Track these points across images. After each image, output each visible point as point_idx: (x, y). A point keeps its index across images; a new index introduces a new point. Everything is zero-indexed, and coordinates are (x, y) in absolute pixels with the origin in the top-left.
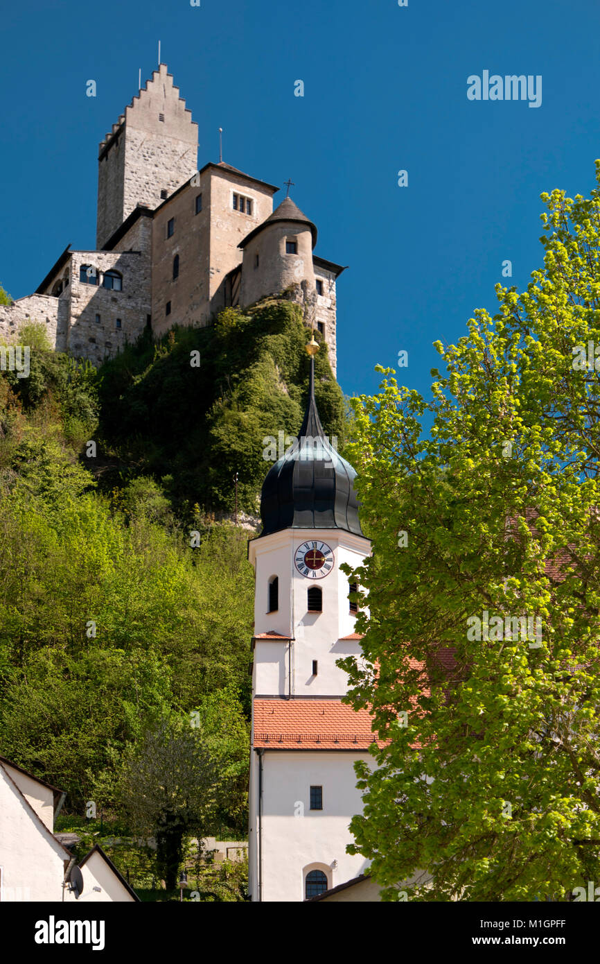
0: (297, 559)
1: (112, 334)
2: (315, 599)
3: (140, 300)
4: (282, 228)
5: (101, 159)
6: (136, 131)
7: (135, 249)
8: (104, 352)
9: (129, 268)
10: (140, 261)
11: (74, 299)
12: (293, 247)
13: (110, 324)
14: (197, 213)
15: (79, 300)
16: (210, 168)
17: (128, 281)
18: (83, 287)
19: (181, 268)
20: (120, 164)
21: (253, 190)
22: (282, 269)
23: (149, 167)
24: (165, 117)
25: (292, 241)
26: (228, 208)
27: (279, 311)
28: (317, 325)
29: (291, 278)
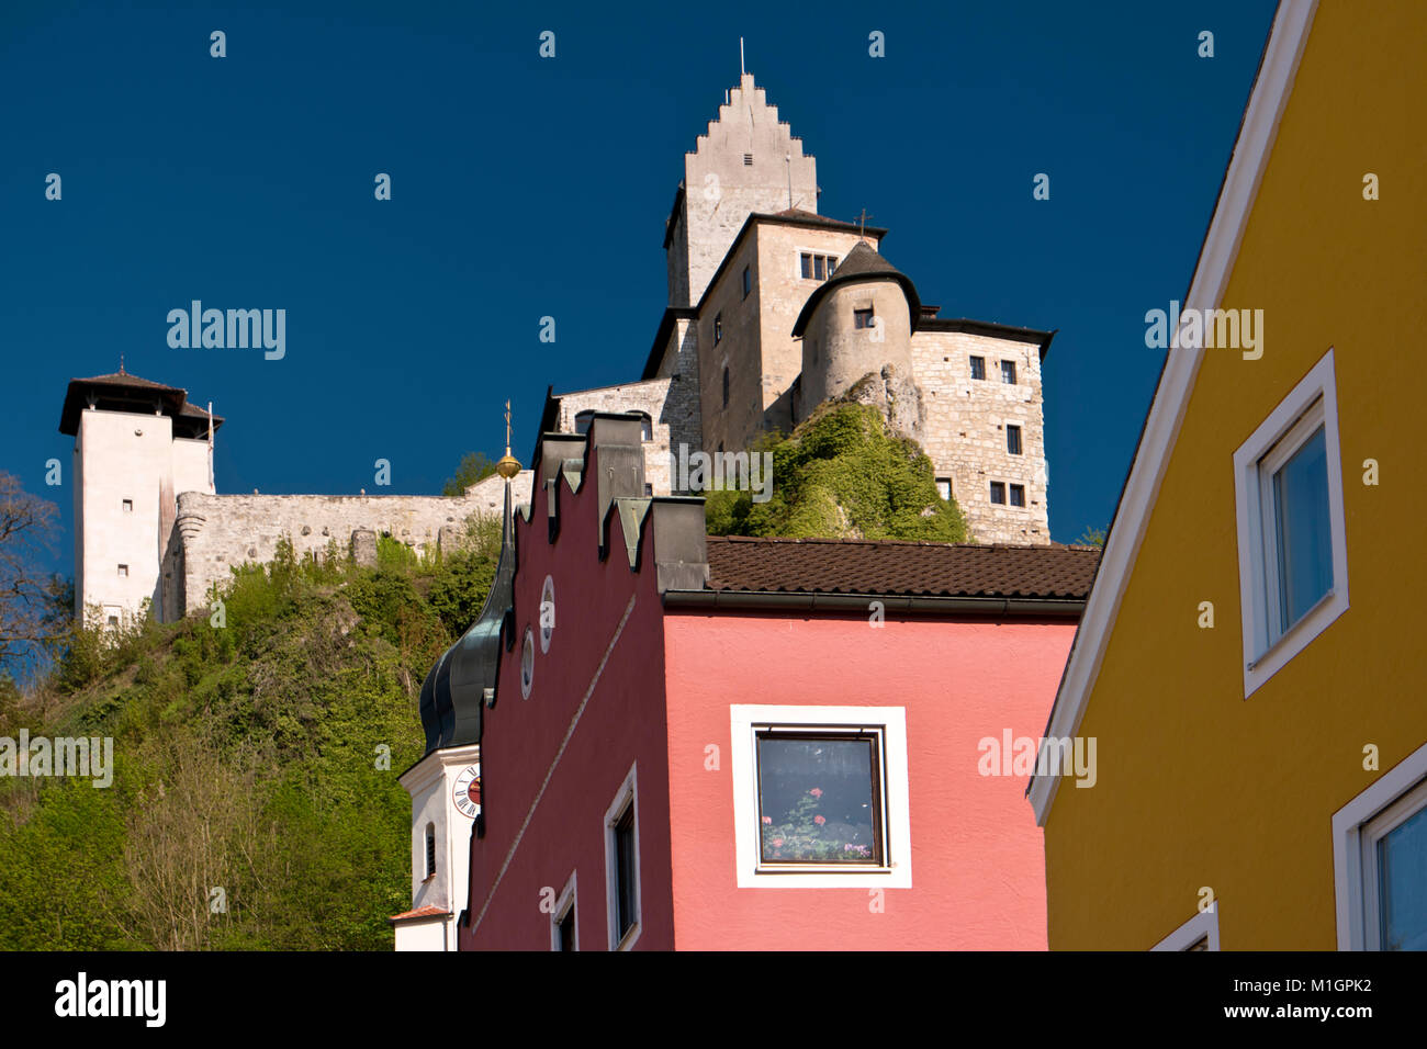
0: (457, 794)
4: (846, 291)
5: (666, 246)
6: (704, 189)
7: (674, 373)
9: (661, 404)
10: (679, 389)
12: (864, 318)
14: (746, 296)
16: (757, 220)
17: (661, 423)
19: (732, 387)
20: (684, 246)
21: (837, 242)
22: (847, 356)
24: (755, 158)
25: (864, 307)
26: (794, 278)
27: (837, 422)
28: (1005, 431)
29: (864, 366)
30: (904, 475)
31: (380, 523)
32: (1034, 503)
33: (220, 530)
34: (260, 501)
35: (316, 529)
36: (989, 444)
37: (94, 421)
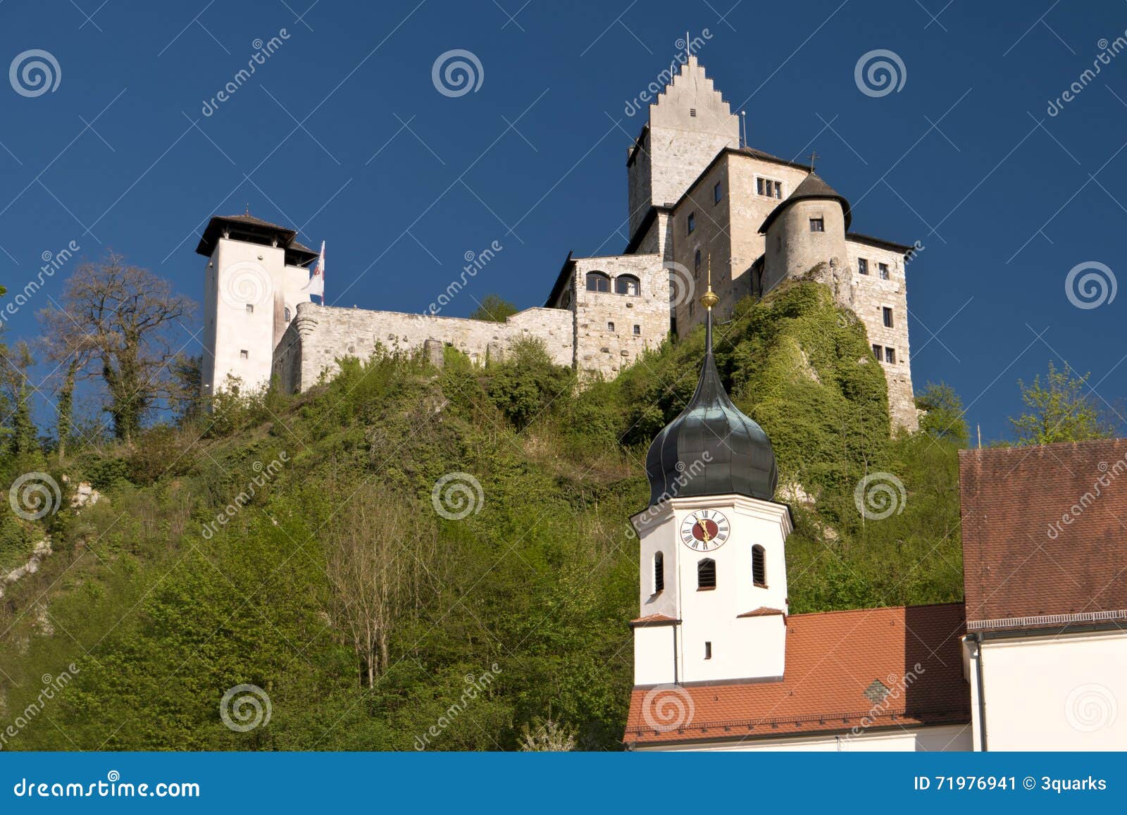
0: (684, 532)
1: (629, 342)
2: (707, 576)
3: (661, 304)
4: (804, 205)
5: (629, 165)
6: (663, 131)
7: (655, 250)
8: (619, 361)
9: (646, 271)
10: (659, 262)
11: (581, 308)
12: (819, 225)
13: (625, 329)
14: (717, 203)
15: (587, 309)
16: (726, 152)
17: (646, 284)
18: (591, 296)
19: (703, 264)
21: (782, 172)
22: (805, 249)
24: (698, 112)
25: (816, 216)
26: (751, 194)
27: (801, 293)
28: (882, 311)
29: (818, 257)
30: (848, 334)
31: (445, 336)
32: (901, 361)
33: (328, 331)
34: (359, 313)
35: (399, 336)
36: (870, 319)
37: (227, 246)
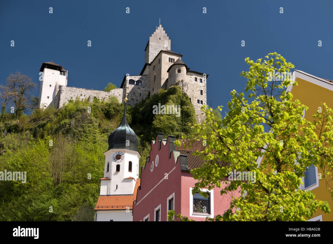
0: (114, 157)
1: (138, 97)
2: (118, 168)
3: (146, 88)
4: (176, 66)
5: (145, 51)
6: (152, 43)
7: (146, 74)
8: (135, 102)
9: (143, 80)
10: (147, 77)
11: (127, 89)
12: (179, 71)
13: (137, 94)
14: (159, 64)
15: (129, 89)
16: (162, 51)
17: (143, 83)
18: (130, 85)
19: (156, 79)
20: (148, 52)
21: (175, 56)
22: (176, 77)
23: (156, 52)
24: (161, 38)
25: (179, 69)
26: (167, 62)
27: (174, 88)
28: (200, 91)
29: (179, 80)
30: (184, 99)
31: (94, 95)
32: (204, 104)
33: (67, 93)
34: (74, 88)
35: (83, 95)
36: (197, 93)
37: (46, 70)
